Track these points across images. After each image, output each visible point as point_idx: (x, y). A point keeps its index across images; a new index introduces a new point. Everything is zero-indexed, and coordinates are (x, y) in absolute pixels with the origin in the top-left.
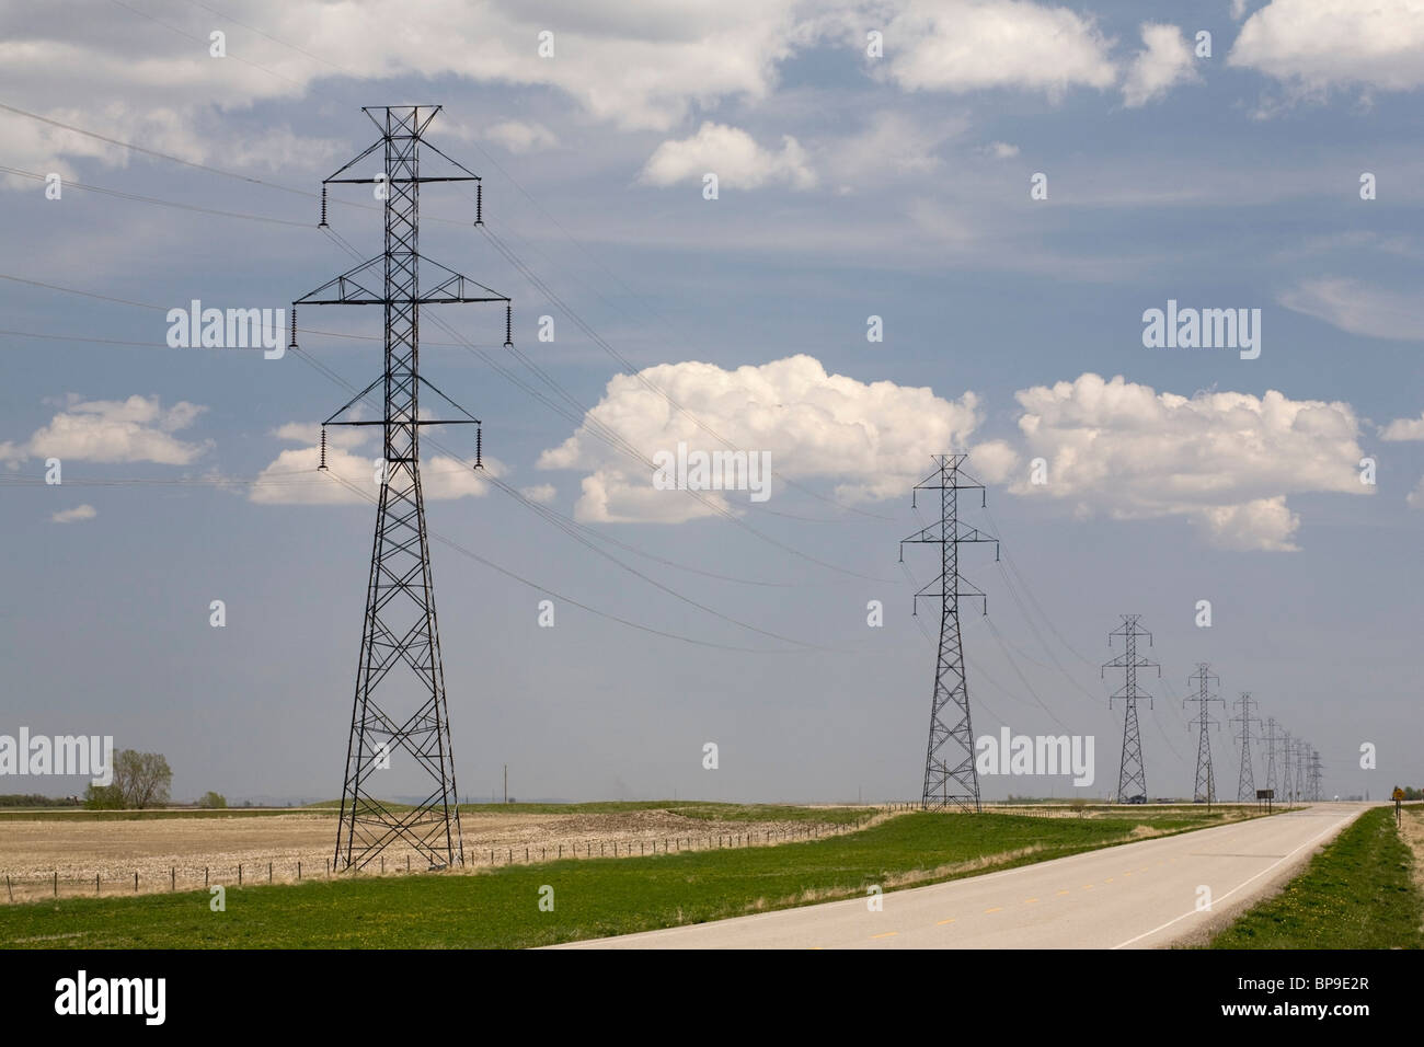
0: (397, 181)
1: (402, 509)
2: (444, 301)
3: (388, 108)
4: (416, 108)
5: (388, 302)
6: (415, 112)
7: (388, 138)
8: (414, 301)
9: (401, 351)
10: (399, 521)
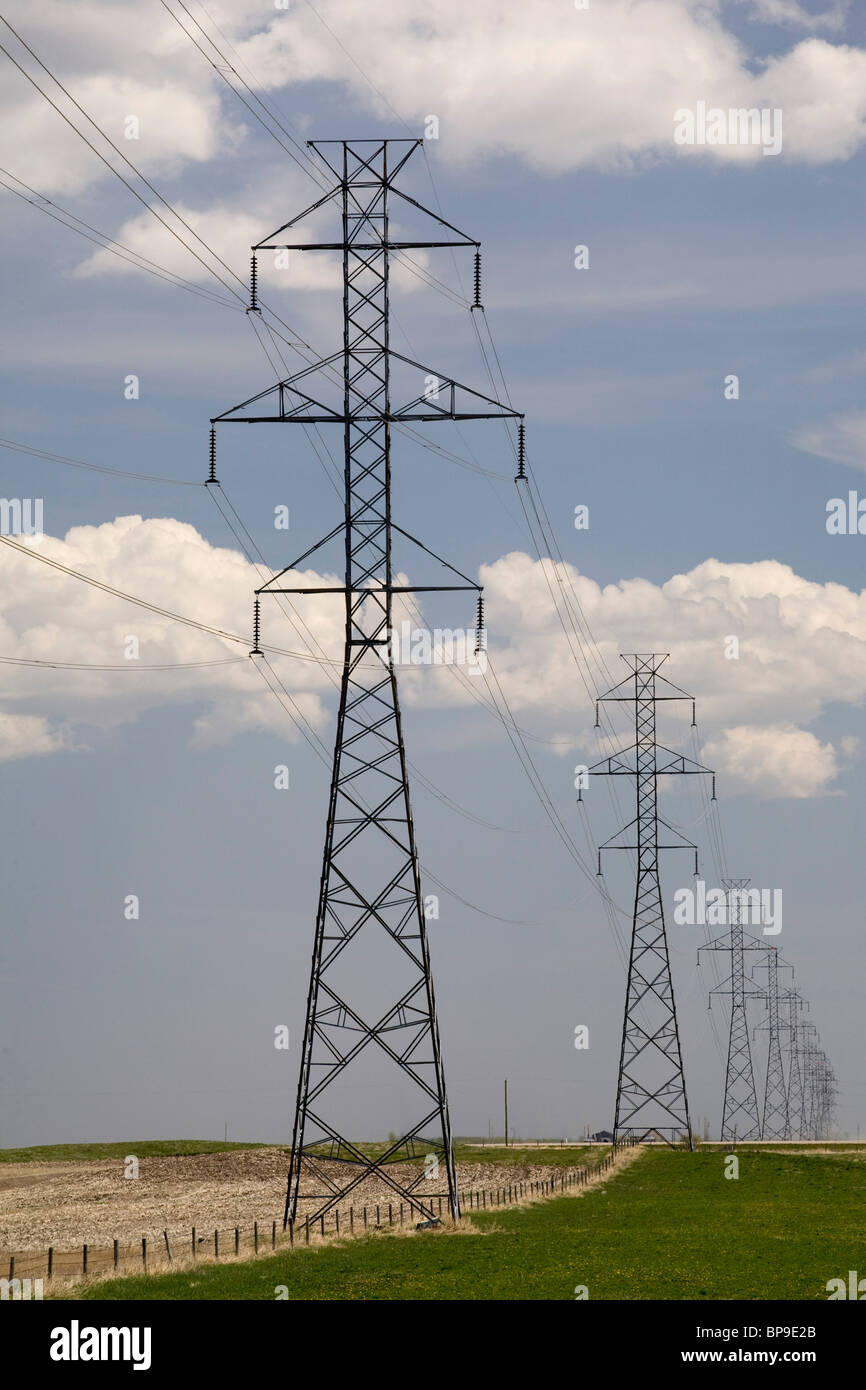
0: (359, 247)
1: (371, 711)
2: (424, 418)
3: (344, 142)
4: (385, 142)
5: (348, 419)
6: (384, 147)
7: (345, 187)
8: (386, 418)
9: (368, 488)
10: (368, 728)
